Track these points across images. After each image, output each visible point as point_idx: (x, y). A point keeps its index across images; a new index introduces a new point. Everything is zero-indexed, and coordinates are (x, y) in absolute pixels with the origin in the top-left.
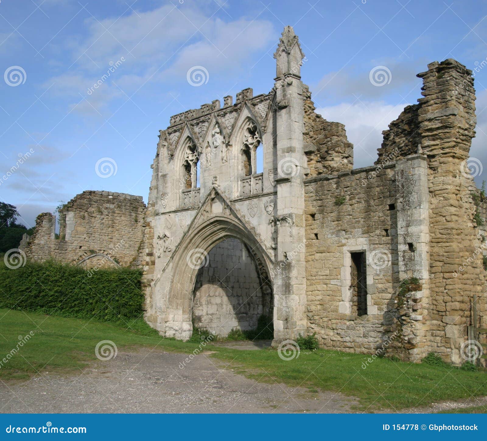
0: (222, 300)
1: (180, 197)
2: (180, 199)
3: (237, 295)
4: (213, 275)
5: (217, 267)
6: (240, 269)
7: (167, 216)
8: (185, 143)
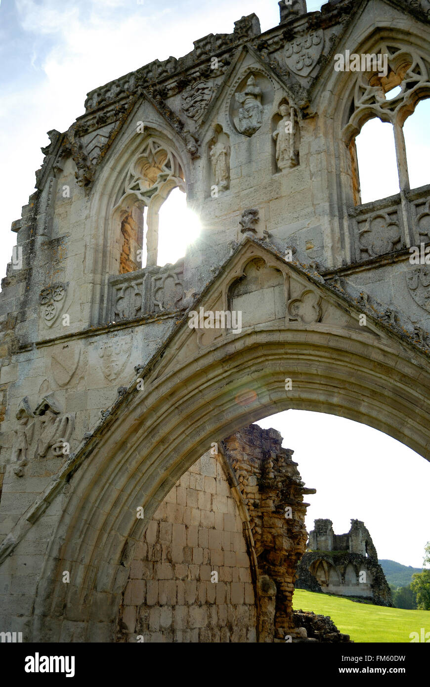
0: (173, 617)
1: (102, 296)
2: (102, 300)
3: (207, 602)
4: (157, 542)
5: (165, 520)
6: (214, 528)
7: (57, 349)
8: (130, 151)
